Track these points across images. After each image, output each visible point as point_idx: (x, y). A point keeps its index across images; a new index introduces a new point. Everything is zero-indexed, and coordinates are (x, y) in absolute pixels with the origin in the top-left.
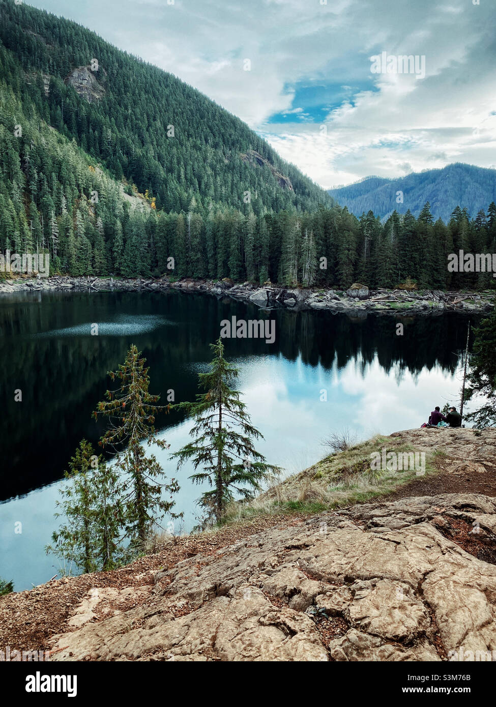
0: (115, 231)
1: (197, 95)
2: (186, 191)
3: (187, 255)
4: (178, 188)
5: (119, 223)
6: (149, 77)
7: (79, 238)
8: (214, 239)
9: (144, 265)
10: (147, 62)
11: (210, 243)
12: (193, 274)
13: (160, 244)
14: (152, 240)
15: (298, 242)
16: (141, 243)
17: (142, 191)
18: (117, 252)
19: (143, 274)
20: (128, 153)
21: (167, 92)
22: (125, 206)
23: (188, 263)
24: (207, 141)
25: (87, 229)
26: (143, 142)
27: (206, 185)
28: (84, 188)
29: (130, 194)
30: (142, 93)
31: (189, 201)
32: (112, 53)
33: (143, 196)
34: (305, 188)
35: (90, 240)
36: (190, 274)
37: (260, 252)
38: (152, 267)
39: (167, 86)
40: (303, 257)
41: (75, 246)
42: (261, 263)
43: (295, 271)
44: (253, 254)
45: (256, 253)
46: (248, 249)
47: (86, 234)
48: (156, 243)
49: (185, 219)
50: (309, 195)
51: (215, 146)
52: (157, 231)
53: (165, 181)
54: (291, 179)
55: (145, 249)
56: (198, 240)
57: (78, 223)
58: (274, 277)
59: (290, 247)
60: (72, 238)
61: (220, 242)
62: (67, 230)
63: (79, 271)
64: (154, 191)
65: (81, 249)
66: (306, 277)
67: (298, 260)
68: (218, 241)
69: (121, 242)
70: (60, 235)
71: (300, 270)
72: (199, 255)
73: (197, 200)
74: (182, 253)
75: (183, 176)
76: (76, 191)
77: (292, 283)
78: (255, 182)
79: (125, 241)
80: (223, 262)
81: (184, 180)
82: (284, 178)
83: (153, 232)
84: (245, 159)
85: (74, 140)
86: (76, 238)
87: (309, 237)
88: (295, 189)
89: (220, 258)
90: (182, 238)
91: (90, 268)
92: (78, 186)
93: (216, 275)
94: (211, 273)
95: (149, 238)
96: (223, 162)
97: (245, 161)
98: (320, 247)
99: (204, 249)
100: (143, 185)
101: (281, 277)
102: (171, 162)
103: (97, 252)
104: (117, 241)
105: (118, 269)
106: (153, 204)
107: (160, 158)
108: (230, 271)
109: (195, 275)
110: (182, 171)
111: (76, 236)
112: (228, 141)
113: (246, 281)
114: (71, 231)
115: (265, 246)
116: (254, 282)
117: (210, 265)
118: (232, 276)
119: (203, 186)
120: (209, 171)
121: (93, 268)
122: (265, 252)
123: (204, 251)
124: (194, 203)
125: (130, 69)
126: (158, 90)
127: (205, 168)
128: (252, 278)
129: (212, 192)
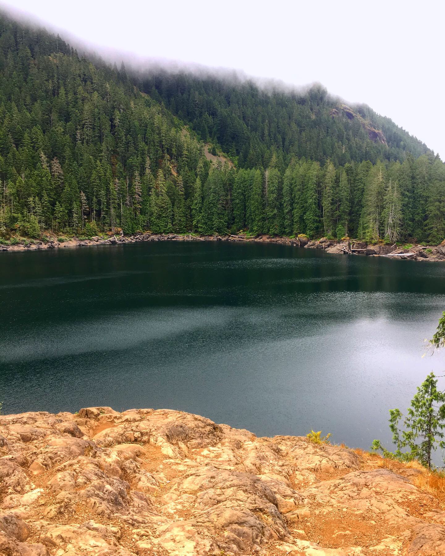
0: (194, 189)
2: (268, 149)
3: (264, 211)
5: (198, 182)
7: (160, 197)
8: (292, 194)
9: (220, 222)
11: (287, 199)
12: (269, 230)
13: (237, 201)
14: (229, 197)
15: (381, 194)
16: (219, 200)
17: (226, 151)
18: (196, 209)
19: (219, 230)
20: (213, 114)
22: (206, 165)
23: (264, 219)
25: (169, 188)
26: (229, 103)
27: (290, 142)
28: (167, 148)
29: (214, 154)
31: (271, 157)
33: (226, 156)
34: (401, 140)
35: (171, 199)
36: (265, 231)
37: (339, 206)
38: (229, 224)
40: (386, 210)
41: (156, 204)
42: (340, 218)
43: (376, 226)
44: (332, 209)
45: (335, 208)
46: (326, 203)
47: (167, 193)
48: (233, 200)
49: (263, 175)
50: (404, 148)
52: (235, 187)
53: (249, 140)
54: (385, 132)
55: (223, 206)
56: (275, 195)
57: (160, 182)
58: (352, 233)
59: (371, 199)
60: (153, 197)
61: (297, 197)
62: (150, 189)
63: (160, 229)
64: (237, 150)
65: (162, 207)
66: (388, 232)
67: (380, 214)
68: (295, 196)
69: (199, 199)
70: (142, 194)
71: (382, 224)
72: (276, 211)
73: (278, 157)
74: (258, 209)
75: (267, 134)
76: (160, 152)
77: (372, 239)
78: (343, 137)
79: (203, 198)
80: (300, 218)
81: (267, 138)
82: (376, 131)
83: (231, 189)
84: (334, 113)
85: (163, 104)
86: (158, 196)
87: (393, 188)
88: (388, 142)
89: (297, 213)
90: (259, 194)
91: (170, 225)
92: (162, 146)
93: (292, 231)
94: (287, 230)
95: (227, 195)
96: (310, 118)
97: (334, 115)
98: (407, 199)
99: (281, 205)
100: (227, 144)
101: (360, 231)
102: (256, 121)
103: (176, 210)
104: (196, 199)
105: (196, 227)
106: (236, 162)
107: (245, 117)
108: (306, 226)
109: (272, 231)
110: (266, 129)
111: (157, 195)
113: (323, 237)
114: (153, 190)
115: (344, 200)
116: (332, 237)
117: (286, 221)
118: (308, 232)
119: (287, 143)
120: (295, 128)
121: (173, 226)
122: (345, 207)
123: (280, 207)
124: (274, 159)
127: (289, 125)
128: (330, 233)
129: (296, 148)
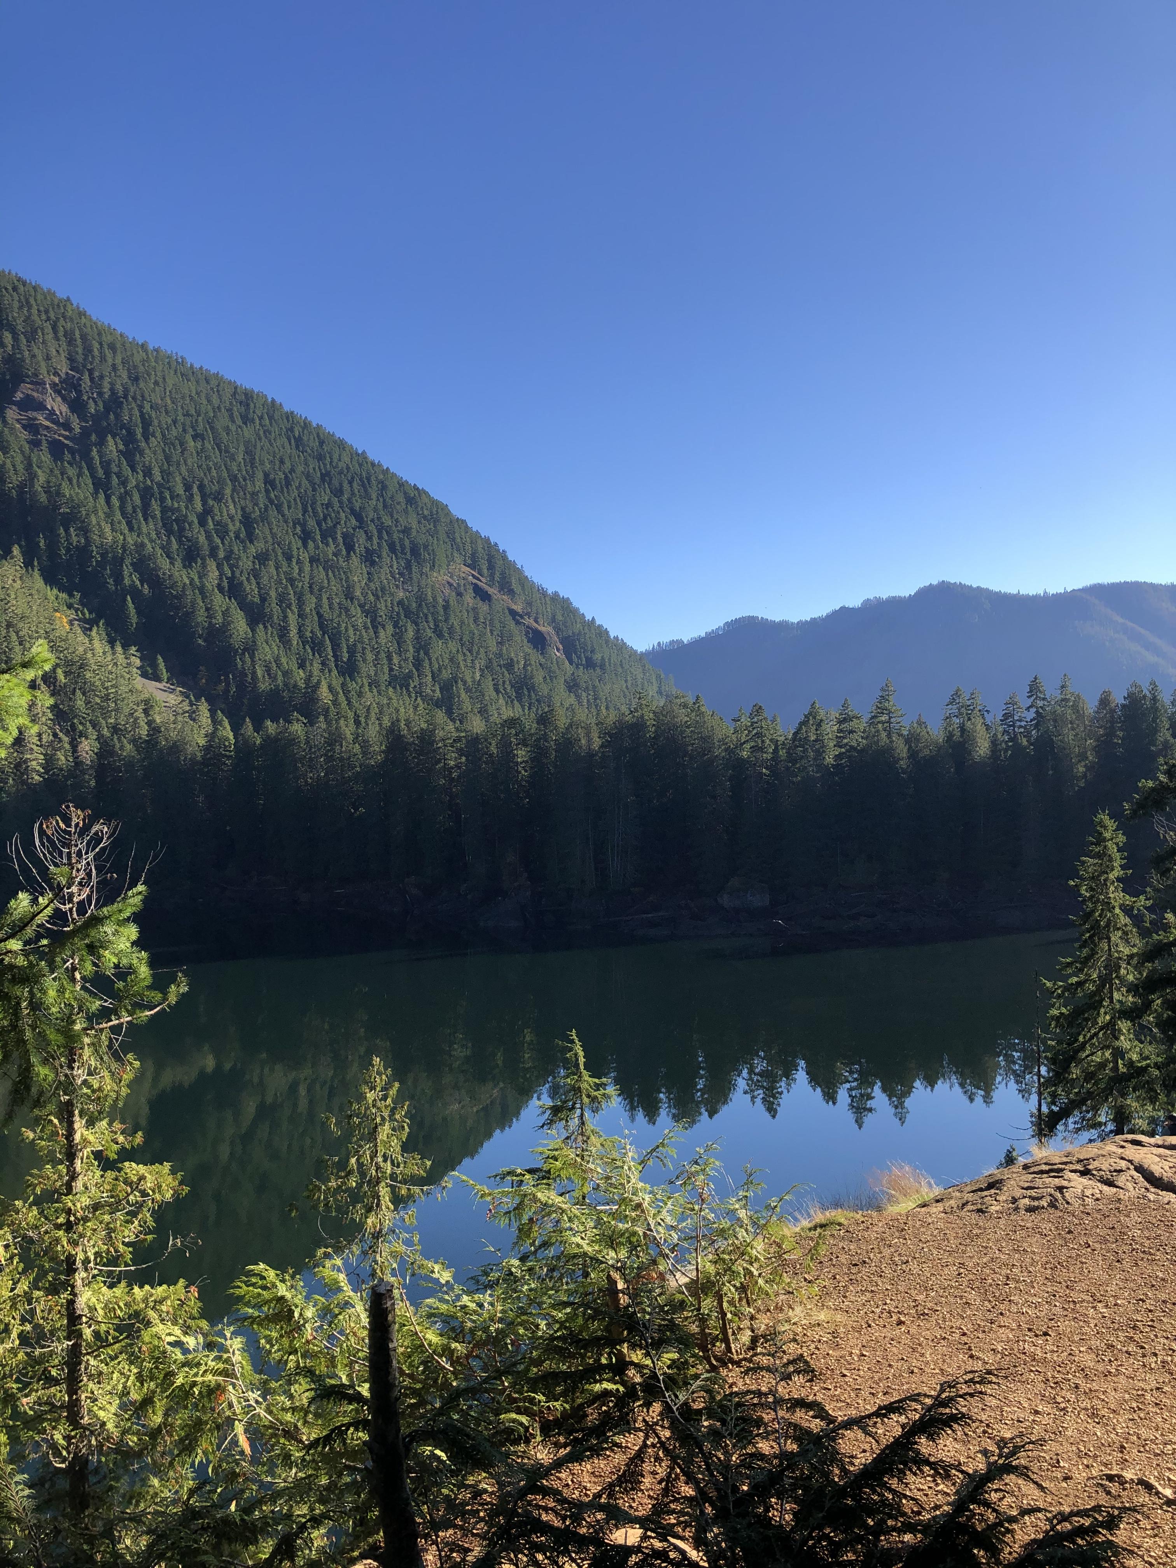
1: (322, 438)
2: (304, 668)
4: (284, 660)
6: (205, 402)
10: (197, 366)
20: (153, 579)
21: (248, 432)
22: (149, 707)
24: (350, 548)
26: (190, 553)
27: (352, 651)
30: (189, 438)
31: (313, 690)
32: (112, 347)
34: (594, 649)
39: (246, 419)
50: (602, 667)
51: (370, 558)
53: (250, 648)
54: (558, 630)
66: (616, 866)
71: (601, 850)
73: (330, 688)
75: (293, 632)
78: (472, 641)
81: (296, 641)
82: (542, 629)
84: (445, 586)
88: (569, 654)
97: (446, 591)
101: (554, 866)
102: (262, 598)
107: (233, 590)
110: (293, 619)
112: (403, 547)
119: (345, 654)
120: (360, 619)
125: (156, 383)
126: (228, 430)
127: (347, 611)
129: (367, 667)
